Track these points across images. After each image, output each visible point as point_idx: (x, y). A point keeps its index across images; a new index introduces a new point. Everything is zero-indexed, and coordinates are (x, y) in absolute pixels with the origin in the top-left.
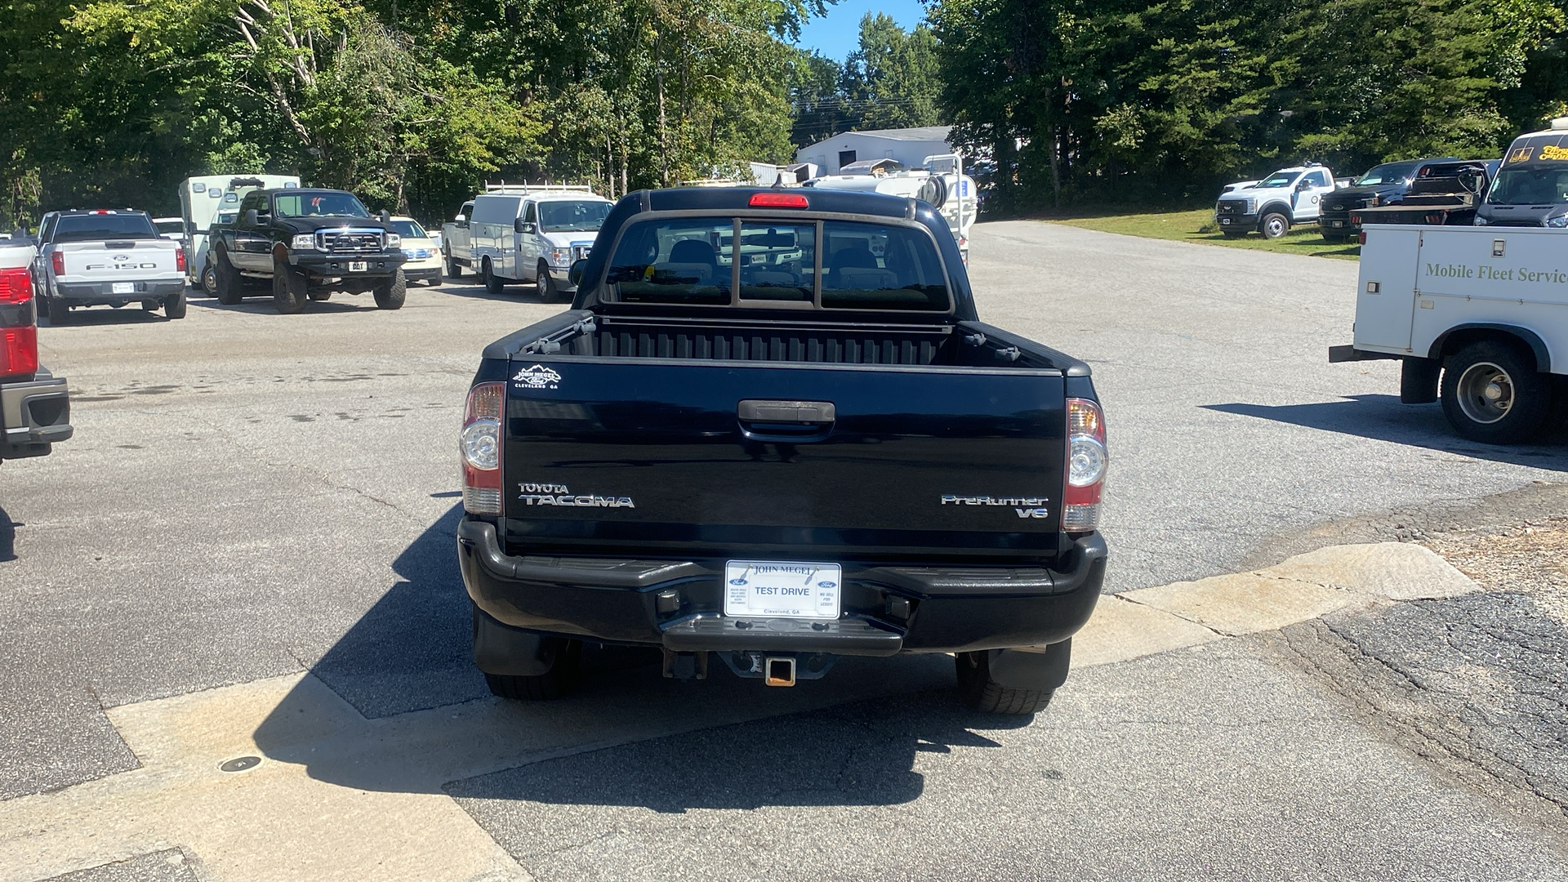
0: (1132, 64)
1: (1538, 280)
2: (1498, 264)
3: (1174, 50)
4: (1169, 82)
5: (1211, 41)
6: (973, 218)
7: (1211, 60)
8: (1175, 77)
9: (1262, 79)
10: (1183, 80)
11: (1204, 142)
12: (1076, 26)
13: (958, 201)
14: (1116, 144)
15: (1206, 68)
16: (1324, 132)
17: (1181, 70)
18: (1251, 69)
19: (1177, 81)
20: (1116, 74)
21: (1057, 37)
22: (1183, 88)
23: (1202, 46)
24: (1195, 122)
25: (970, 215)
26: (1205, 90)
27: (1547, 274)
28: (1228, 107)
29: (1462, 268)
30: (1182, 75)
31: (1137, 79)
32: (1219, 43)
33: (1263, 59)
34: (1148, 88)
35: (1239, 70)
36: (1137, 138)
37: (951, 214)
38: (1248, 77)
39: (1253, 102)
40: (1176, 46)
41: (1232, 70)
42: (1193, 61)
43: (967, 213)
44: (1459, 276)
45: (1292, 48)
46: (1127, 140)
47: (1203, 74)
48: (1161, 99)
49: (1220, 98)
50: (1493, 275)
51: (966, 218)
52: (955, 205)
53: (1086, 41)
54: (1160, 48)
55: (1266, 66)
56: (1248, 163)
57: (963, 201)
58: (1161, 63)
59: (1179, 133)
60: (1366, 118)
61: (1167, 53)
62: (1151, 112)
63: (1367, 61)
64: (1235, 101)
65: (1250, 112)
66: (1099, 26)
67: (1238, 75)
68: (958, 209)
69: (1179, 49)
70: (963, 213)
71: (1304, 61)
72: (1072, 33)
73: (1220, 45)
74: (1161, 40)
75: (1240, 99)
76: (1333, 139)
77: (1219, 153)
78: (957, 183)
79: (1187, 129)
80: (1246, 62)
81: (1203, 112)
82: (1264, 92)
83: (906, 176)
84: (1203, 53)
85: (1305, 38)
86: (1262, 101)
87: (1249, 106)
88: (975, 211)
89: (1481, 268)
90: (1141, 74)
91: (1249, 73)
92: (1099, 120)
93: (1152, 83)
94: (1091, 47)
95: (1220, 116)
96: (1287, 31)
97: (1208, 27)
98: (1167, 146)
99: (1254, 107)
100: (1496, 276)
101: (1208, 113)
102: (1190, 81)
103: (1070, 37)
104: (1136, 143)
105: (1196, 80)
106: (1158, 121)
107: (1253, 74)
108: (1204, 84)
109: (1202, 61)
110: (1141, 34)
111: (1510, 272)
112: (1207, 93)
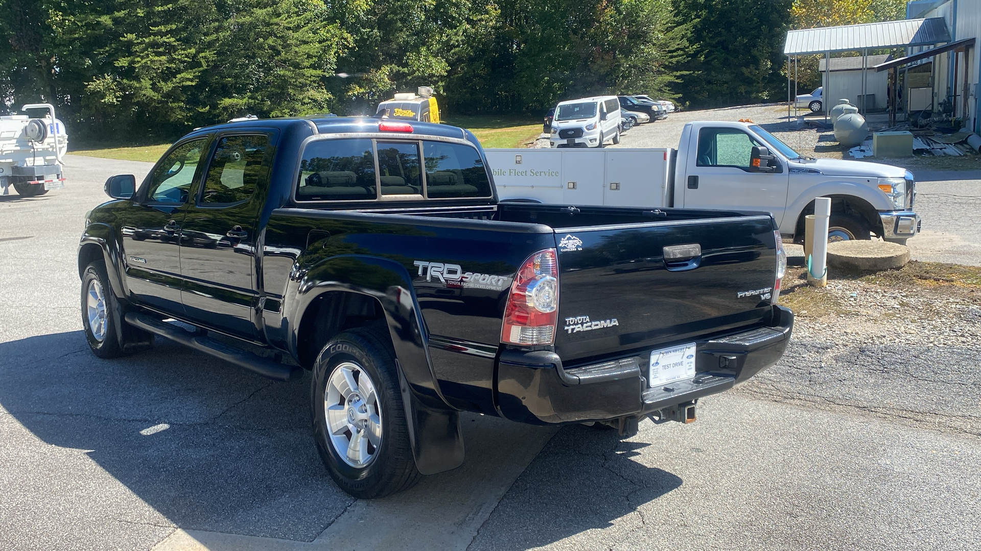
0: (107, 49)
1: (540, 175)
2: (519, 168)
3: (135, 42)
4: (134, 62)
5: (159, 37)
6: (65, 149)
7: (161, 50)
8: (139, 59)
9: (194, 63)
10: (144, 61)
11: (159, 102)
12: (64, 20)
13: (54, 137)
14: (103, 101)
15: (159, 54)
16: (233, 97)
17: (142, 54)
18: (187, 56)
19: (140, 62)
20: (97, 55)
21: (50, 27)
22: (144, 67)
23: (154, 40)
24: (154, 88)
25: (63, 147)
26: (158, 69)
27: (544, 172)
28: (174, 80)
29: (500, 170)
30: (142, 58)
31: (112, 59)
32: (165, 39)
33: (193, 51)
34: (121, 65)
35: (180, 57)
36: (117, 97)
37: (49, 146)
38: (185, 62)
39: (191, 77)
40: (136, 39)
41: (174, 56)
42: (149, 49)
43: (61, 146)
44: (498, 175)
45: (210, 45)
46: (109, 99)
47: (156, 58)
48: (129, 73)
49: (168, 75)
50: (516, 174)
51: (60, 149)
52: (53, 140)
53: (72, 32)
54: (126, 39)
55: (195, 56)
56: (191, 115)
57: (58, 137)
58: (128, 49)
59: (144, 95)
60: (257, 90)
61: (130, 44)
62: (125, 81)
63: (254, 56)
64: (179, 76)
65: (190, 83)
66: (81, 22)
67: (179, 59)
68: (55, 143)
69: (139, 41)
70: (58, 146)
71: (218, 54)
72: (61, 24)
73: (166, 40)
74: (127, 34)
75: (183, 75)
76: (240, 102)
77: (172, 108)
78: (53, 124)
79: (150, 93)
80: (183, 52)
81: (159, 82)
82: (197, 72)
83: (11, 119)
84: (154, 45)
85: (217, 40)
86: (196, 77)
87: (188, 79)
88: (66, 145)
89: (510, 170)
90: (114, 56)
91: (186, 59)
92: (89, 85)
93: (123, 62)
94: (76, 36)
95: (170, 85)
96: (206, 34)
97: (157, 28)
98: (138, 103)
99: (192, 80)
100: (519, 174)
101: (163, 84)
102: (149, 62)
103: (60, 27)
104: (117, 101)
105: (152, 61)
106: (130, 87)
107: (189, 60)
108: (158, 64)
109: (155, 50)
110: (111, 29)
111: (526, 171)
112: (160, 71)
